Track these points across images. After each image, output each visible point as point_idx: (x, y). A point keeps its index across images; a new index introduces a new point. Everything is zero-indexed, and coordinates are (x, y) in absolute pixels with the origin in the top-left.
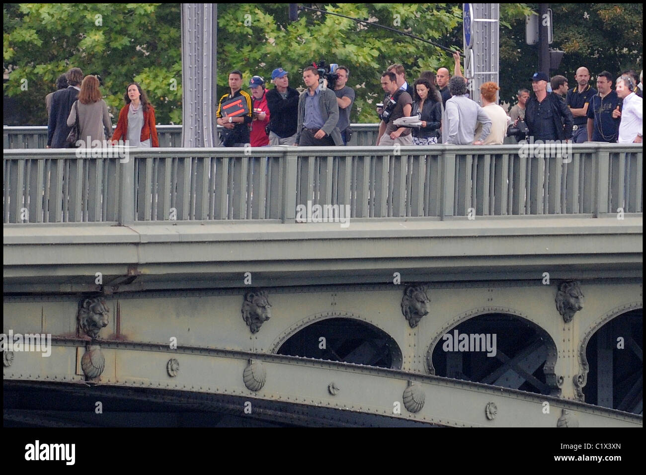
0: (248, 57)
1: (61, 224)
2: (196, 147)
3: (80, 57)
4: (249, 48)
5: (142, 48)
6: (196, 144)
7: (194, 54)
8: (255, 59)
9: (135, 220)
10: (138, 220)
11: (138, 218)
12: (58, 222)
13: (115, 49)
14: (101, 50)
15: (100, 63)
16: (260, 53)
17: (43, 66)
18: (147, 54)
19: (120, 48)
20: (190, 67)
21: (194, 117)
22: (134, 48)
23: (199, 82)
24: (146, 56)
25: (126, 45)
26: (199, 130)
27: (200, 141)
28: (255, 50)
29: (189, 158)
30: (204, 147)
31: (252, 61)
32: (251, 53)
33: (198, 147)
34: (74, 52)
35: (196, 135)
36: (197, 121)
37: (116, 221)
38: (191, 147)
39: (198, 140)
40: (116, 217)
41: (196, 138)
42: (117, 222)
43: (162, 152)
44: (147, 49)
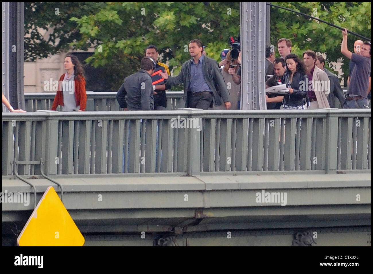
0: (296, 33)
1: (138, 175)
2: (252, 109)
3: (155, 34)
4: (298, 25)
5: (207, 26)
6: (252, 107)
7: (251, 31)
8: (302, 35)
9: (201, 171)
10: (204, 171)
11: (204, 169)
12: (136, 173)
13: (184, 27)
14: (172, 27)
15: (172, 38)
16: (306, 29)
17: (124, 41)
18: (211, 31)
19: (188, 26)
20: (248, 42)
21: (251, 84)
22: (199, 26)
23: (255, 54)
24: (211, 33)
25: (193, 24)
26: (255, 95)
27: (255, 104)
28: (303, 27)
29: (247, 118)
30: (259, 109)
31: (300, 36)
32: (299, 29)
33: (254, 109)
34: (150, 30)
35: (252, 99)
36: (253, 87)
37: (185, 172)
38: (248, 109)
39: (254, 103)
40: (185, 168)
41: (253, 102)
42: (186, 173)
43: (224, 114)
44: (211, 27)
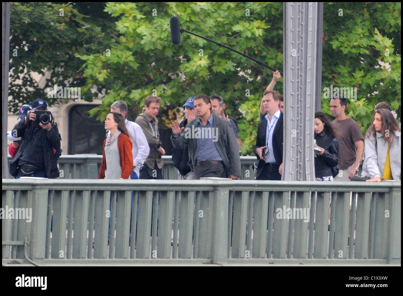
0: (360, 82)
1: (149, 261)
2: (297, 180)
3: (179, 83)
4: (362, 73)
5: (247, 73)
6: (297, 178)
7: (297, 80)
8: (368, 86)
9: (228, 257)
10: (232, 257)
11: (232, 255)
12: (145, 258)
13: (218, 74)
14: (206, 74)
15: (200, 88)
16: (373, 79)
17: (139, 91)
18: (251, 80)
19: (224, 72)
20: (292, 95)
21: (295, 148)
22: (236, 72)
23: (301, 110)
24: (250, 82)
25: (230, 71)
26: (301, 161)
28: (369, 76)
29: (289, 192)
30: (306, 180)
31: (364, 87)
32: (364, 79)
33: (299, 180)
34: (173, 77)
35: (297, 168)
36: (298, 152)
37: (208, 258)
38: (292, 180)
39: (300, 173)
40: (208, 254)
41: (297, 171)
42: (210, 260)
43: (259, 186)
44: (250, 75)
